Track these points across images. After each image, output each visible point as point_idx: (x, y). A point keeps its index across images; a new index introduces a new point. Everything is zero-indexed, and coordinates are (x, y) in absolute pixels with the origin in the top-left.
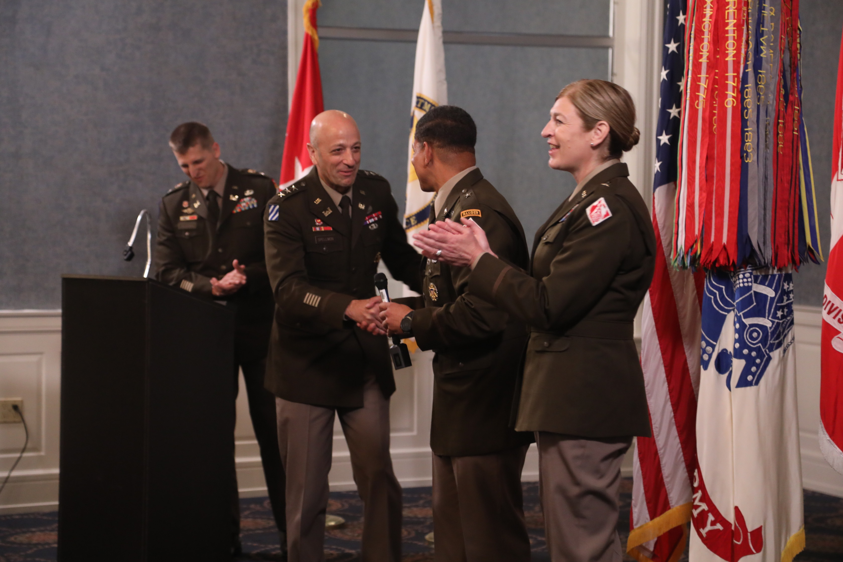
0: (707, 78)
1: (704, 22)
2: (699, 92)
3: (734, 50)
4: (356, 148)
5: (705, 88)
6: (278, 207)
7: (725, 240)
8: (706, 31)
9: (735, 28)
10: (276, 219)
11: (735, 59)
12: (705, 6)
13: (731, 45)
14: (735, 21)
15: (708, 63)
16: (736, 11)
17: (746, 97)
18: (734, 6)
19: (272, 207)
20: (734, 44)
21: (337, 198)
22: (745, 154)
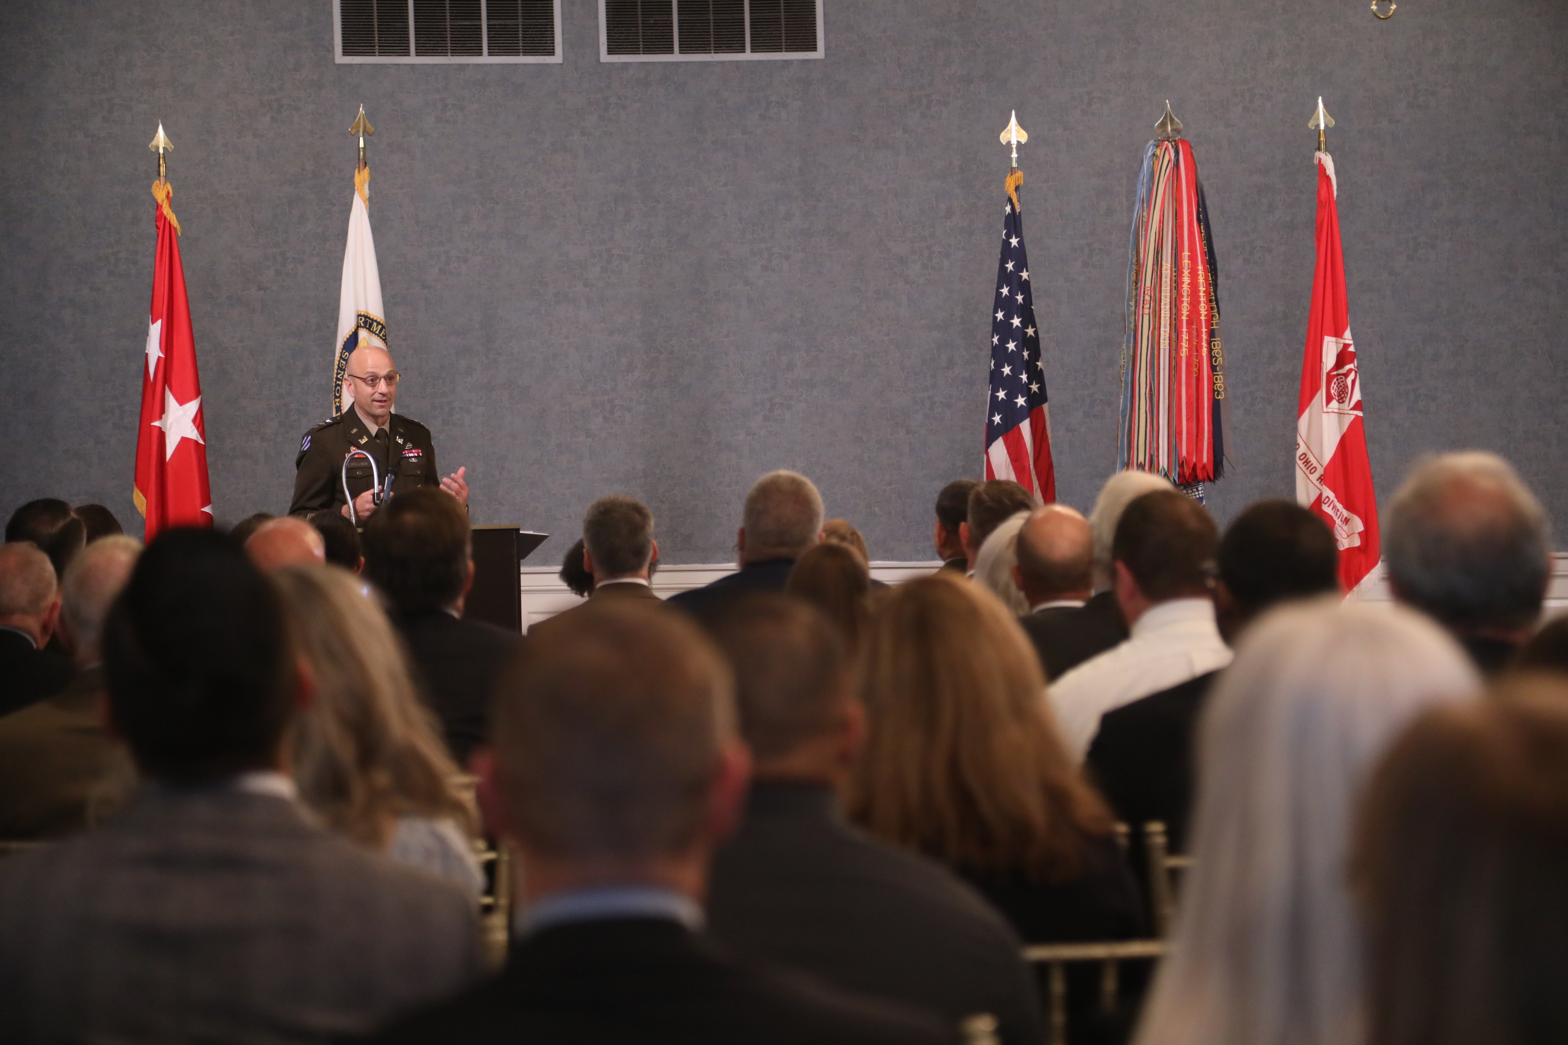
0: (1187, 332)
1: (1183, 287)
2: (1182, 343)
3: (1205, 311)
4: (389, 378)
5: (1186, 340)
6: (310, 437)
7: (1205, 460)
8: (1185, 294)
9: (1205, 294)
10: (307, 449)
11: (1206, 318)
12: (1183, 275)
13: (1203, 307)
14: (1205, 289)
15: (1187, 320)
16: (1204, 281)
17: (1214, 348)
18: (1203, 277)
19: (306, 438)
20: (1205, 306)
21: (373, 429)
22: (1216, 393)
